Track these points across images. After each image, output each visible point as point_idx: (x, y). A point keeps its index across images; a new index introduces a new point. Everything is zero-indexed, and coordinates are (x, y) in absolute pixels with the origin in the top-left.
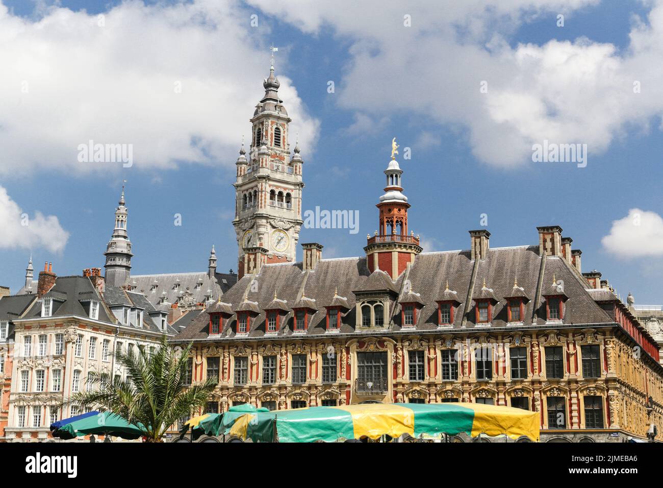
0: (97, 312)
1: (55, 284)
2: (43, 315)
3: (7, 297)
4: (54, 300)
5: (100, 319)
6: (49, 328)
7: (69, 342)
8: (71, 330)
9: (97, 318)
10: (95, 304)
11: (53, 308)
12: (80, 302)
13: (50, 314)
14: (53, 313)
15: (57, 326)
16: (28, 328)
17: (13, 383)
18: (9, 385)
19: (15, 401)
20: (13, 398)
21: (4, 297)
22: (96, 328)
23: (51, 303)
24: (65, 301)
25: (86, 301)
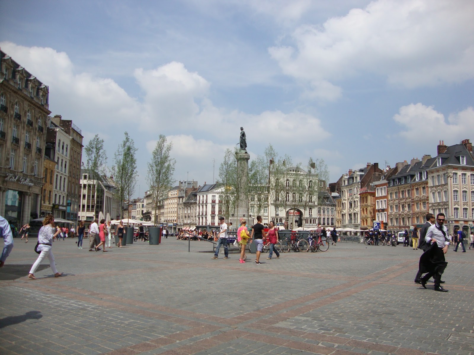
0: (465, 161)
1: (446, 150)
2: (438, 165)
3: (429, 159)
4: (442, 158)
5: (467, 164)
6: (440, 171)
7: (448, 177)
8: (449, 171)
9: (465, 164)
10: (463, 157)
11: (441, 162)
12: (456, 157)
13: (441, 165)
14: (442, 164)
15: (443, 170)
16: (432, 172)
17: (429, 198)
18: (428, 200)
19: (431, 207)
20: (430, 205)
21: (428, 160)
22: (464, 168)
23: (440, 159)
24: (448, 157)
25: (458, 156)
